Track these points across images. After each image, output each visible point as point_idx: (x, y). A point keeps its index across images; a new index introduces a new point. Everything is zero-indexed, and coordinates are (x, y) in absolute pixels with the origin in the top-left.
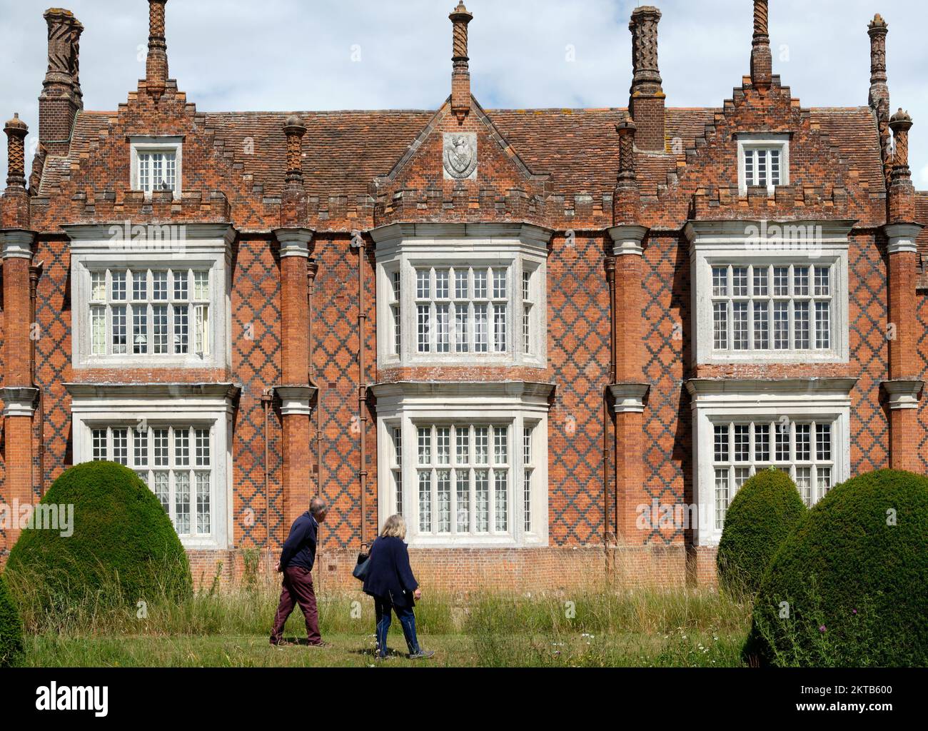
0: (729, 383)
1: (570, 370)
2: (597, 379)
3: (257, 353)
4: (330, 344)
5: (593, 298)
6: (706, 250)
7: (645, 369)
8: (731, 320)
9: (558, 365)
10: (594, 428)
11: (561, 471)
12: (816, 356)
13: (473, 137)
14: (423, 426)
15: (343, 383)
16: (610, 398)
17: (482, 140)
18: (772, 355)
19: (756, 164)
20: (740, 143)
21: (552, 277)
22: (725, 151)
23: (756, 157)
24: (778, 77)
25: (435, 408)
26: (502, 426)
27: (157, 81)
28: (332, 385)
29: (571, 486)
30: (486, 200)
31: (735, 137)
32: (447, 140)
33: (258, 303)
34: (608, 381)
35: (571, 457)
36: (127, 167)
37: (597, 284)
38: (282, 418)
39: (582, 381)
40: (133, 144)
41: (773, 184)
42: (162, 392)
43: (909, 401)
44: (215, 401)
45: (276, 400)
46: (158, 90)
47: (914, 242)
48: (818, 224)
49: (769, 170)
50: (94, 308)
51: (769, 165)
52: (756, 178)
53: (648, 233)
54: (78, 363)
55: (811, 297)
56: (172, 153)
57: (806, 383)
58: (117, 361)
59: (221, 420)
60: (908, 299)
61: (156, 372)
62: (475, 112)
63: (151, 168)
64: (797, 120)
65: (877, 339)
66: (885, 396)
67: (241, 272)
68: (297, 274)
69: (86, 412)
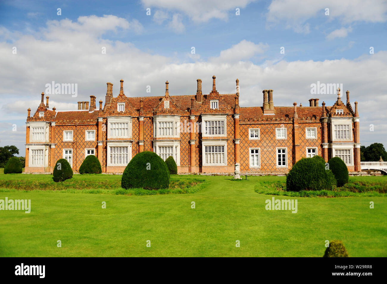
0: (207, 139)
1: (183, 138)
2: (188, 139)
3: (136, 135)
4: (147, 134)
5: (187, 126)
6: (204, 118)
7: (195, 138)
8: (208, 130)
9: (182, 137)
10: (187, 147)
11: (182, 154)
12: (221, 135)
13: (169, 102)
14: (160, 147)
15: (149, 140)
16: (189, 142)
17: (170, 102)
18: (215, 135)
19: (213, 105)
20: (211, 101)
21: (181, 123)
22: (208, 103)
23: (213, 103)
24: (217, 91)
25: (161, 144)
26: (172, 147)
27: (121, 94)
28: (147, 140)
29: (184, 156)
30: (170, 112)
31: (210, 100)
32: (165, 102)
33: (136, 128)
34: (189, 139)
35: (184, 152)
36: (117, 107)
38: (139, 146)
39: (185, 139)
40: (118, 104)
41: (216, 108)
42: (121, 142)
43: (237, 142)
44: (128, 143)
45: (138, 143)
46: (122, 95)
47: (238, 117)
48: (221, 115)
49: (215, 106)
50: (111, 129)
51: (215, 105)
52: (213, 107)
53: (196, 116)
54: (108, 138)
55: (221, 126)
56: (123, 105)
57: (219, 140)
58: (114, 137)
59: (129, 146)
60: (237, 126)
61: (120, 139)
62: (169, 97)
63: (121, 107)
64: (220, 98)
65: (233, 132)
66: (234, 141)
67: (133, 123)
68: (141, 123)
69: (109, 145)
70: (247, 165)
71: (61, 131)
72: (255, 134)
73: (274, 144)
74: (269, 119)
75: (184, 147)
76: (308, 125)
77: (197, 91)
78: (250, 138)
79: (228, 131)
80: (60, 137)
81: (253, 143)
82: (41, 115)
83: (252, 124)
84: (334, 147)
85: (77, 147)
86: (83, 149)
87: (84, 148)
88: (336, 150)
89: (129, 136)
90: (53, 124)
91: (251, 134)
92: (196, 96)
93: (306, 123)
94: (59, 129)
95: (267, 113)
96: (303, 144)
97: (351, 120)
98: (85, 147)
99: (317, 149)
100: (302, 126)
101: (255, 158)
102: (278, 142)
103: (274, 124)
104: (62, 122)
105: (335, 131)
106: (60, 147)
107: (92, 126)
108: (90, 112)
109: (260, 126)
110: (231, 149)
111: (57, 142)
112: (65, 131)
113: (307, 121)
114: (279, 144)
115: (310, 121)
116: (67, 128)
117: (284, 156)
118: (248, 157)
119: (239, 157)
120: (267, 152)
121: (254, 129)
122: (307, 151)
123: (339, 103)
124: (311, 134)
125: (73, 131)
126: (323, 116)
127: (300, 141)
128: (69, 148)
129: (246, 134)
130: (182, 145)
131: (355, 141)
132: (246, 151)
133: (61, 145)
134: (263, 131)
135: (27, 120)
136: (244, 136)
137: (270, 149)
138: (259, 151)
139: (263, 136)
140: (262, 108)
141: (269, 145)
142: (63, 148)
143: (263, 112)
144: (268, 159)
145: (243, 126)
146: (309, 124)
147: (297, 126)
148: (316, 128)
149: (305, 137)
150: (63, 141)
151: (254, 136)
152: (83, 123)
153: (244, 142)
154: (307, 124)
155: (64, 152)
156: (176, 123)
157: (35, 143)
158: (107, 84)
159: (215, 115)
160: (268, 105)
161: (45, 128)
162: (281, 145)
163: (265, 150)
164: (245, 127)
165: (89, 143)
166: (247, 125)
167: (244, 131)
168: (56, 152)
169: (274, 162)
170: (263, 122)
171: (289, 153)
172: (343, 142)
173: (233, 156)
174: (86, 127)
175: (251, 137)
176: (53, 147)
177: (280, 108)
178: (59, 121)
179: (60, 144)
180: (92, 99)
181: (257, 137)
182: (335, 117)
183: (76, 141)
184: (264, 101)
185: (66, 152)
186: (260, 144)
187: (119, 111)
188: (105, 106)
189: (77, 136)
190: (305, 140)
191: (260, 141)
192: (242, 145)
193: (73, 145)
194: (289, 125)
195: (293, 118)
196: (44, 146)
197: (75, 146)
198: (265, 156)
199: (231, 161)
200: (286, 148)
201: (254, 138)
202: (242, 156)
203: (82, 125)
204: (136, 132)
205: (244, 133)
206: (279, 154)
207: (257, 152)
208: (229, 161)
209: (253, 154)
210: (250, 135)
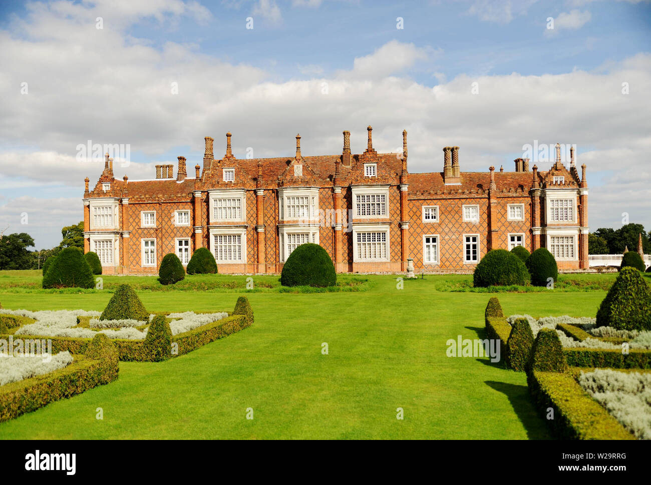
0: (359, 223)
3: (252, 218)
4: (269, 215)
5: (330, 203)
6: (355, 192)
8: (361, 209)
10: (330, 234)
12: (381, 217)
13: (301, 166)
14: (289, 235)
15: (272, 224)
17: (303, 166)
18: (371, 217)
19: (369, 170)
20: (365, 165)
21: (320, 198)
22: (361, 167)
23: (369, 168)
24: (374, 149)
25: (292, 230)
26: (307, 234)
27: (229, 155)
28: (269, 225)
30: (303, 181)
31: (363, 163)
32: (295, 167)
33: (252, 206)
35: (325, 241)
36: (222, 175)
37: (331, 200)
38: (257, 233)
40: (224, 170)
41: (372, 175)
42: (230, 227)
43: (405, 227)
44: (242, 229)
45: (256, 229)
46: (229, 157)
47: (407, 188)
48: (381, 185)
49: (372, 172)
50: (215, 208)
51: (372, 170)
52: (369, 173)
53: (342, 187)
54: (211, 221)
55: (381, 202)
56: (232, 172)
57: (379, 223)
58: (220, 220)
59: (243, 233)
60: (405, 202)
61: (228, 223)
62: (301, 160)
63: (228, 175)
64: (378, 160)
65: (398, 212)
66: (400, 225)
67: (248, 199)
68: (260, 199)
69: (213, 232)
70: (420, 260)
71: (137, 212)
72: (431, 213)
73: (460, 229)
74: (453, 192)
75: (325, 234)
76: (512, 200)
77: (344, 149)
78: (425, 220)
79: (391, 210)
80: (137, 220)
81: (429, 227)
82: (106, 187)
83: (427, 199)
84: (549, 233)
85: (163, 235)
86: (172, 238)
87: (174, 237)
88: (552, 238)
89: (243, 219)
90: (126, 201)
91: (426, 214)
92: (342, 157)
93: (509, 197)
94: (134, 208)
95: (450, 182)
96: (503, 228)
97: (576, 192)
98: (175, 235)
99: (524, 236)
100: (502, 201)
101: (432, 249)
102: (466, 225)
103: (460, 199)
104: (138, 198)
105: (551, 208)
106: (137, 235)
107: (184, 204)
108: (178, 182)
109: (439, 202)
110: (396, 237)
111: (131, 228)
112: (144, 212)
113: (510, 194)
114: (467, 229)
115: (515, 195)
116: (147, 208)
117: (474, 246)
118: (422, 249)
119: (408, 248)
120: (450, 241)
121: (430, 206)
122: (509, 238)
123: (559, 167)
124: (516, 213)
125: (155, 212)
126: (533, 186)
127: (499, 224)
128: (150, 237)
129: (418, 214)
130: (322, 232)
131: (581, 224)
132: (418, 239)
133: (139, 234)
134: (443, 209)
135: (85, 196)
136: (415, 218)
137: (454, 237)
138: (438, 240)
139: (443, 217)
140: (443, 175)
141: (452, 230)
142: (142, 238)
143: (444, 181)
144: (450, 251)
145: (413, 202)
146: (513, 198)
147: (495, 201)
148: (523, 204)
149: (506, 219)
150: (142, 227)
151: (431, 217)
152: (171, 200)
153: (415, 226)
154: (510, 199)
155: (143, 243)
156: (313, 198)
157: (98, 230)
158: (205, 139)
159: (372, 185)
160: (451, 170)
161: (113, 207)
162: (471, 231)
163: (447, 237)
164: (417, 203)
165: (182, 229)
166: (420, 201)
167: (415, 209)
168: (131, 243)
169: (460, 256)
170: (444, 197)
171: (482, 242)
172: (562, 225)
173: (399, 247)
174: (175, 206)
175: (426, 218)
176: (126, 236)
177: (470, 175)
178: (133, 197)
179: (137, 231)
180: (181, 161)
181: (435, 218)
182: (552, 187)
183: (160, 226)
184: (445, 163)
185: (147, 243)
186: (440, 230)
187: (226, 181)
188: (203, 173)
189: (163, 220)
190: (507, 224)
191: (440, 225)
192: (412, 230)
193: (156, 233)
194: (482, 200)
195: (489, 190)
196: (114, 235)
197: (160, 235)
198: (447, 247)
199: (396, 254)
200: (479, 235)
201: (431, 220)
202: (412, 247)
203: (170, 203)
204: (252, 212)
206: (468, 243)
207: (434, 240)
208: (393, 254)
209: (428, 244)
210: (424, 216)
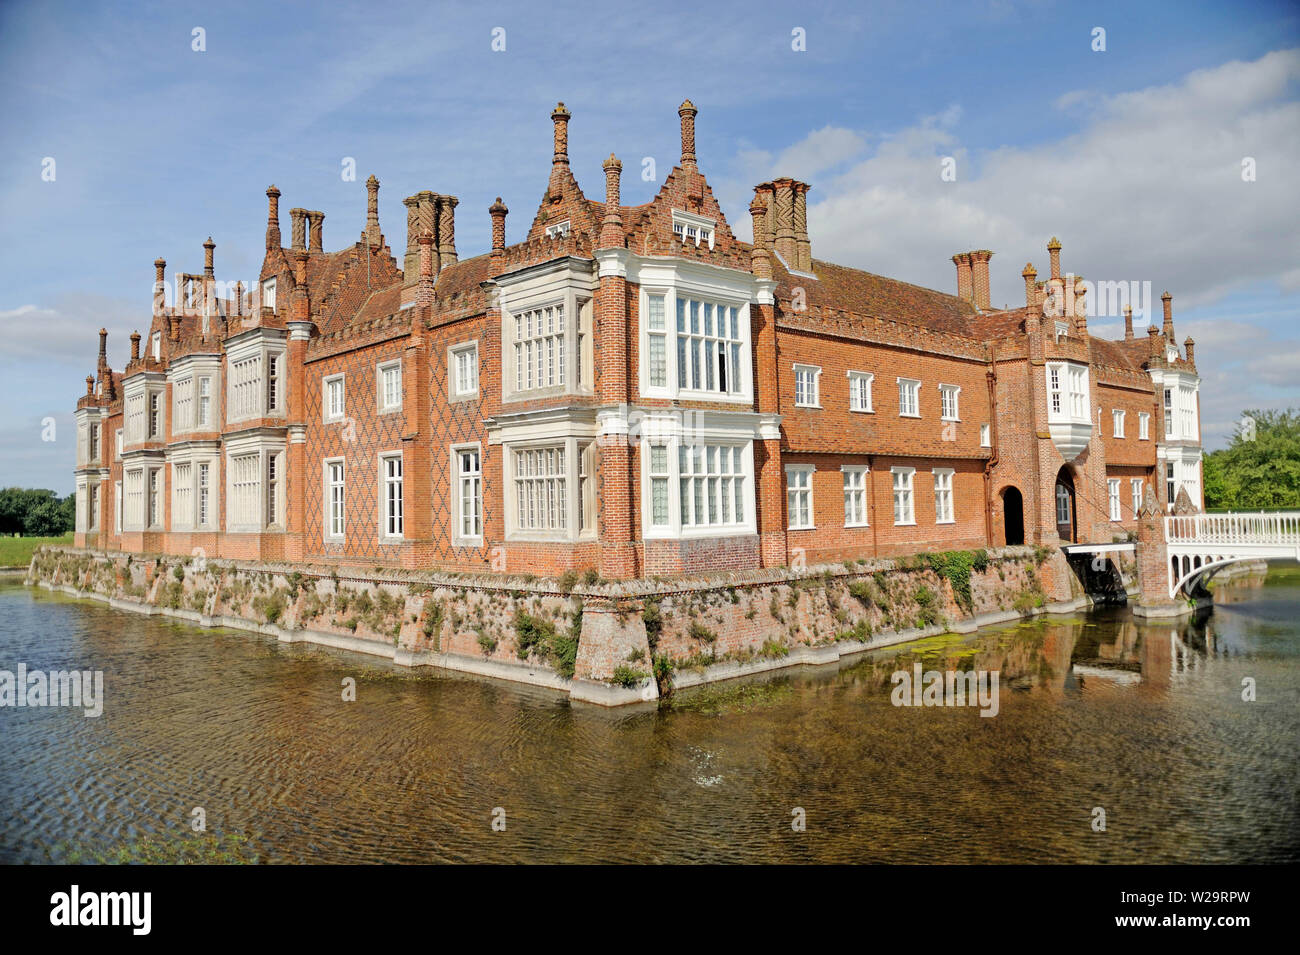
6: (231, 356)
8: (239, 397)
12: (256, 414)
18: (246, 416)
20: (265, 286)
31: (263, 283)
36: (152, 348)
42: (134, 455)
43: (295, 438)
44: (143, 458)
48: (252, 333)
50: (130, 417)
55: (257, 377)
57: (248, 432)
58: (131, 441)
59: (144, 468)
60: (295, 371)
69: (126, 466)
70: (320, 529)
73: (374, 439)
74: (366, 327)
76: (455, 333)
78: (326, 418)
81: (331, 435)
82: (100, 390)
83: (330, 357)
90: (103, 413)
93: (451, 324)
94: (111, 426)
95: (407, 300)
96: (442, 429)
97: (567, 272)
99: (480, 450)
100: (440, 340)
103: (373, 346)
105: (516, 346)
106: (113, 475)
109: (346, 364)
111: (110, 462)
113: (456, 314)
114: (385, 437)
115: (463, 312)
117: (400, 490)
118: (322, 498)
120: (359, 476)
121: (334, 376)
122: (457, 462)
123: (554, 186)
124: (470, 375)
127: (436, 416)
129: (318, 400)
132: (319, 471)
134: (350, 381)
136: (313, 411)
137: (364, 462)
138: (345, 472)
139: (350, 403)
141: (362, 441)
144: (359, 505)
145: (312, 367)
146: (457, 326)
147: (418, 341)
148: (475, 342)
149: (448, 395)
153: (314, 435)
154: (452, 330)
159: (243, 335)
162: (390, 442)
163: (353, 464)
164: (316, 372)
166: (321, 364)
167: (313, 388)
168: (110, 490)
169: (374, 517)
170: (353, 344)
176: (103, 476)
179: (113, 468)
182: (511, 268)
186: (346, 442)
190: (447, 413)
191: (344, 428)
192: (310, 447)
194: (407, 342)
198: (355, 492)
200: (402, 453)
202: (310, 493)
205: (313, 398)
206: (391, 480)
209: (335, 484)
210: (325, 405)
